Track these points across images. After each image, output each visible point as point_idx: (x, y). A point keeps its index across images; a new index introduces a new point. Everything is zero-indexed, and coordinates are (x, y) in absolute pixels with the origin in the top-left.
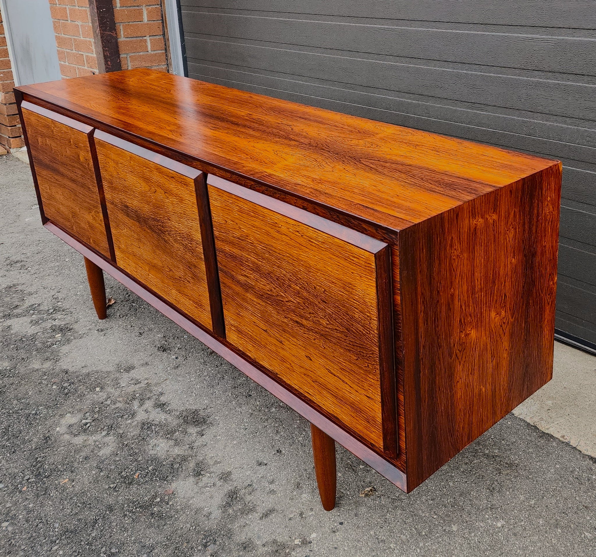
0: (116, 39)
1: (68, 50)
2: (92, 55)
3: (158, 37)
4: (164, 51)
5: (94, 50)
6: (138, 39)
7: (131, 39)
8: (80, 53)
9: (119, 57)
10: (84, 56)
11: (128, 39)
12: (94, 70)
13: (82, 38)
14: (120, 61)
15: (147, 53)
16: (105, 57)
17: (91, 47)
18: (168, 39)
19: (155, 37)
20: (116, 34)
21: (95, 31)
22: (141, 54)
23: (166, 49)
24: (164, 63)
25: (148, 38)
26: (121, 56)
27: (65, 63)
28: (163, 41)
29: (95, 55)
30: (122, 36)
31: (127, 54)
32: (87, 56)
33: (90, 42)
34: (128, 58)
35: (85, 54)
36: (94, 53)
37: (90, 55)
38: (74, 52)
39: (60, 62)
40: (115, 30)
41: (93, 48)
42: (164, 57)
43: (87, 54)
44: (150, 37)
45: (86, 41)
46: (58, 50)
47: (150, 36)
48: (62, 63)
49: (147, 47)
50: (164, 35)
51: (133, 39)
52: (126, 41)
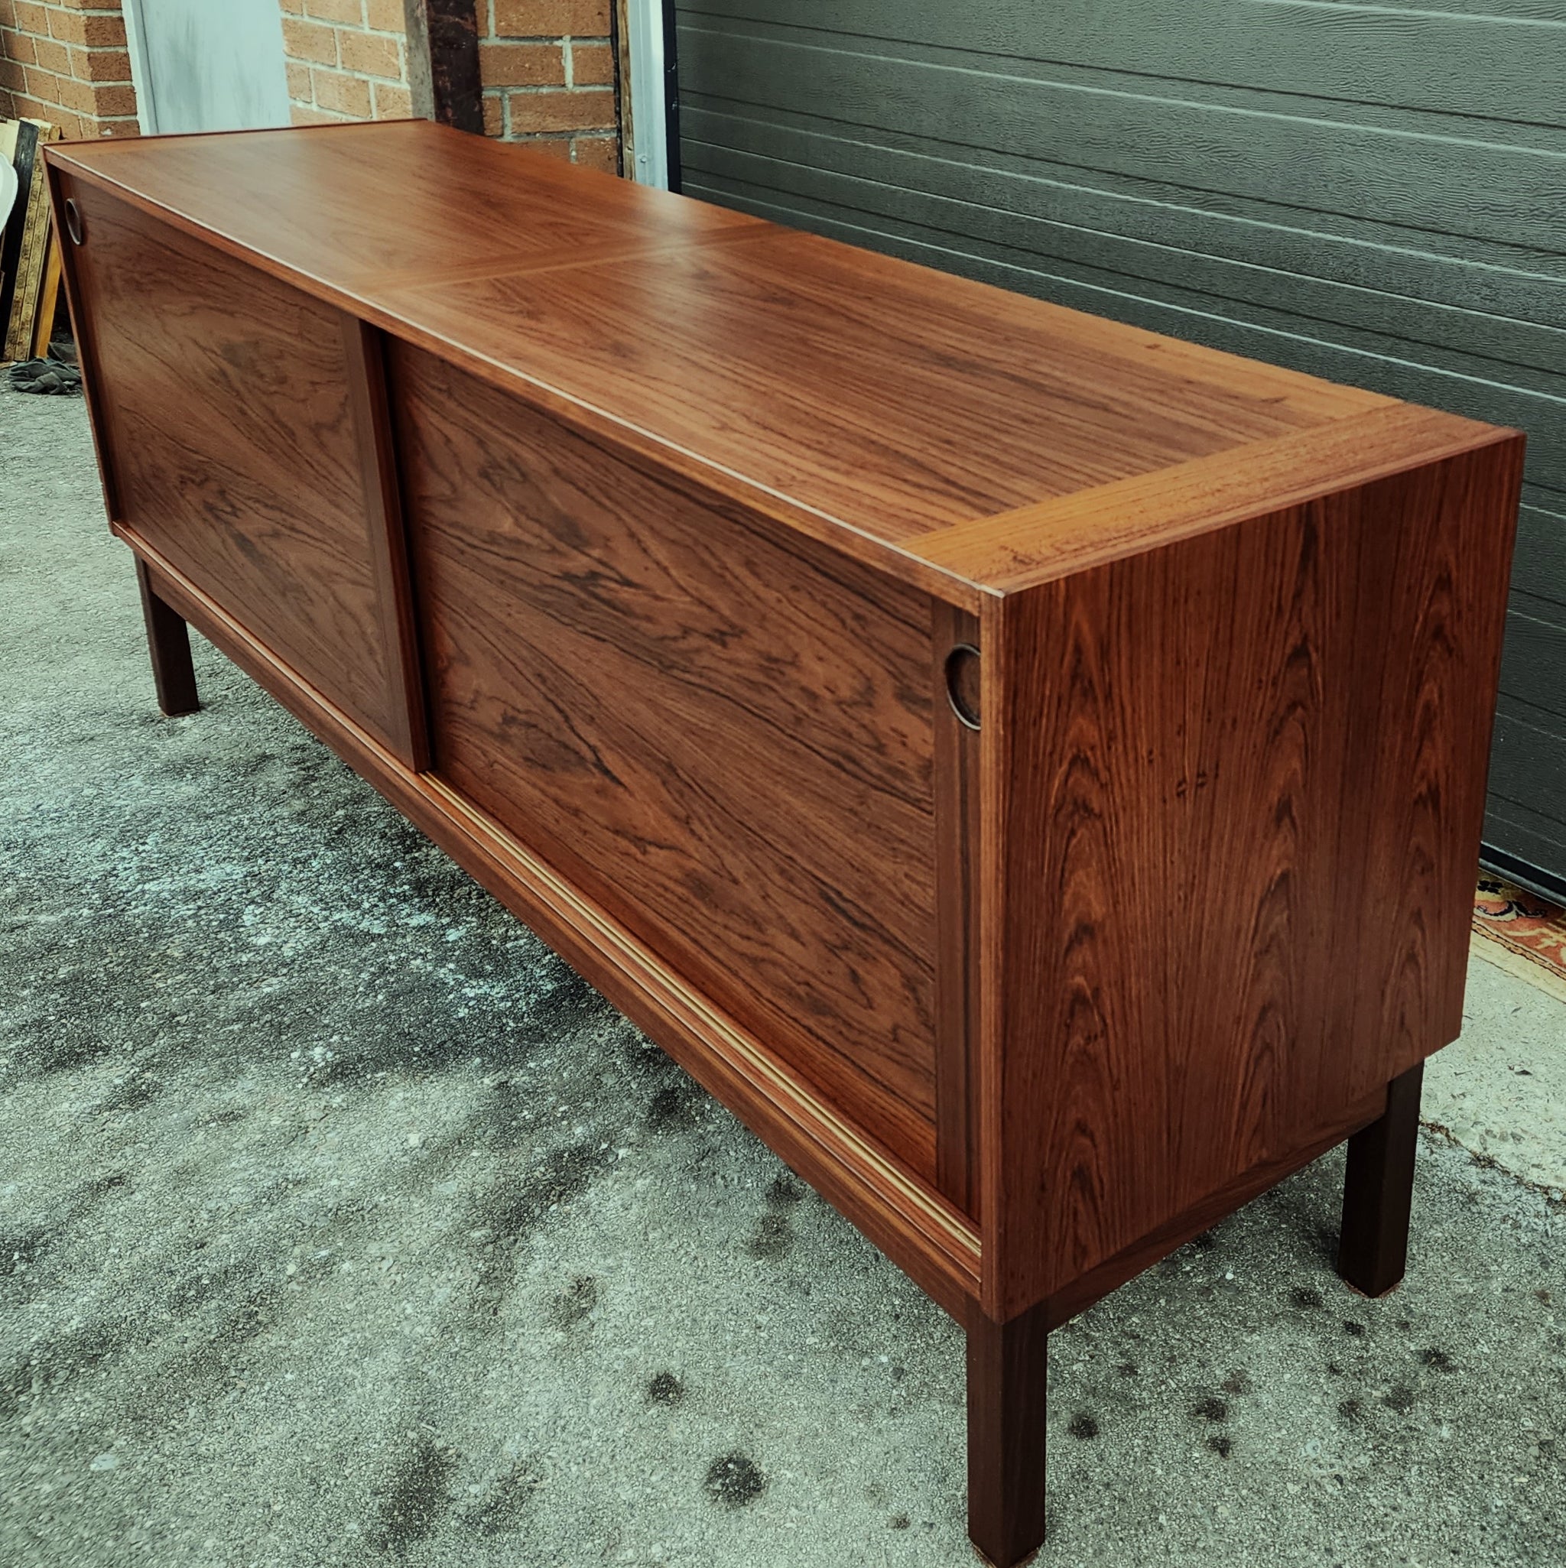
0: (475, 37)
1: (319, 67)
2: (396, 85)
3: (596, 44)
4: (611, 89)
5: (404, 69)
6: (539, 44)
7: (516, 43)
8: (357, 75)
9: (479, 96)
10: (371, 86)
11: (509, 43)
13: (367, 31)
14: (481, 109)
15: (560, 90)
16: (438, 92)
17: (394, 60)
18: (627, 53)
19: (589, 43)
20: (475, 23)
21: (413, 11)
22: (545, 90)
23: (617, 84)
24: (608, 126)
25: (566, 45)
26: (486, 94)
27: (308, 106)
28: (610, 57)
29: (404, 86)
30: (492, 30)
31: (503, 89)
32: (380, 88)
33: (393, 44)
34: (507, 103)
35: (374, 81)
36: (404, 75)
37: (389, 84)
38: (339, 71)
39: (292, 102)
40: (473, 11)
41: (401, 62)
42: (609, 108)
43: (380, 81)
44: (574, 42)
45: (380, 41)
46: (288, 66)
47: (573, 38)
48: (300, 105)
49: (562, 71)
50: (614, 36)
51: (522, 43)
52: (503, 49)
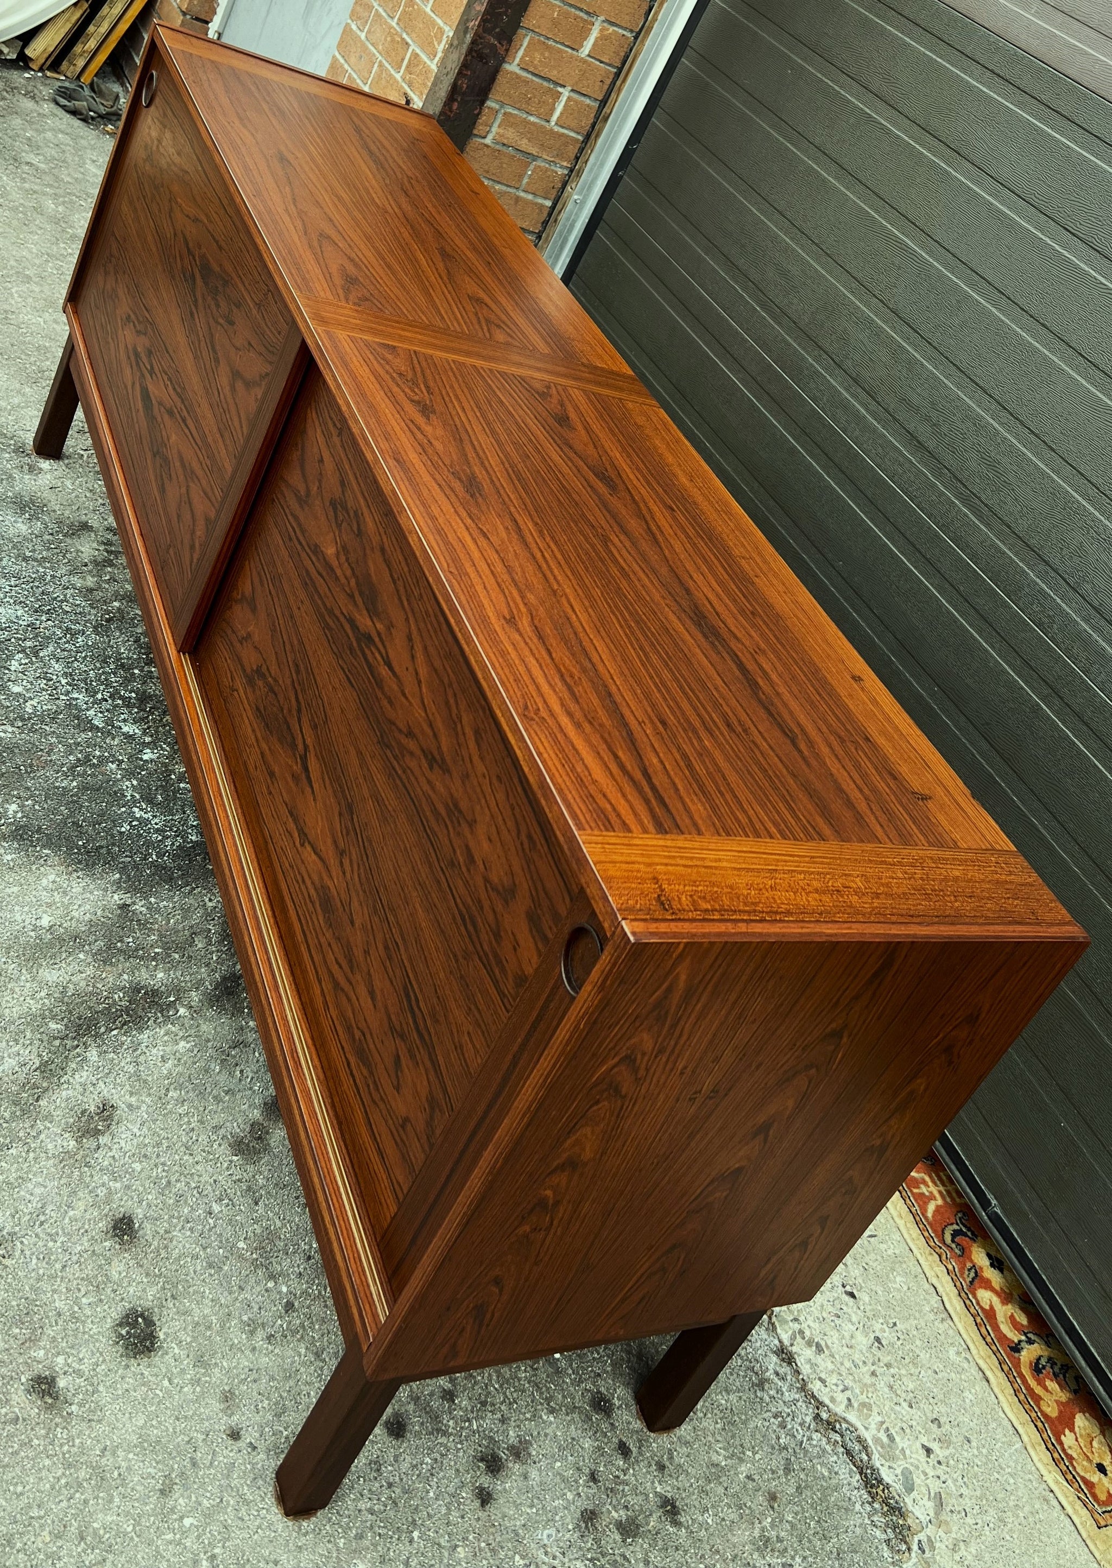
0: (502, 60)
1: (381, 10)
2: (428, 62)
3: (588, 101)
4: (581, 138)
5: (440, 55)
6: (545, 84)
7: (530, 76)
8: (405, 36)
9: (482, 103)
10: (410, 50)
11: (524, 74)
12: (411, 95)
13: (428, 10)
14: (479, 114)
15: (543, 123)
16: (454, 89)
17: (436, 43)
18: (606, 119)
19: (583, 99)
20: (507, 50)
21: (467, 20)
22: (532, 119)
23: (588, 137)
24: (565, 164)
25: (566, 93)
26: (489, 103)
27: (358, 32)
28: (592, 115)
29: (434, 67)
30: (517, 60)
31: (502, 104)
32: (416, 55)
33: (442, 32)
34: (500, 116)
35: (413, 47)
36: (437, 59)
37: (424, 57)
38: (394, 23)
39: (349, 21)
40: (510, 41)
41: (441, 48)
42: (572, 150)
44: (572, 94)
45: (434, 23)
47: (572, 90)
48: (354, 27)
49: (553, 110)
50: (603, 102)
51: (534, 78)
52: (518, 77)
